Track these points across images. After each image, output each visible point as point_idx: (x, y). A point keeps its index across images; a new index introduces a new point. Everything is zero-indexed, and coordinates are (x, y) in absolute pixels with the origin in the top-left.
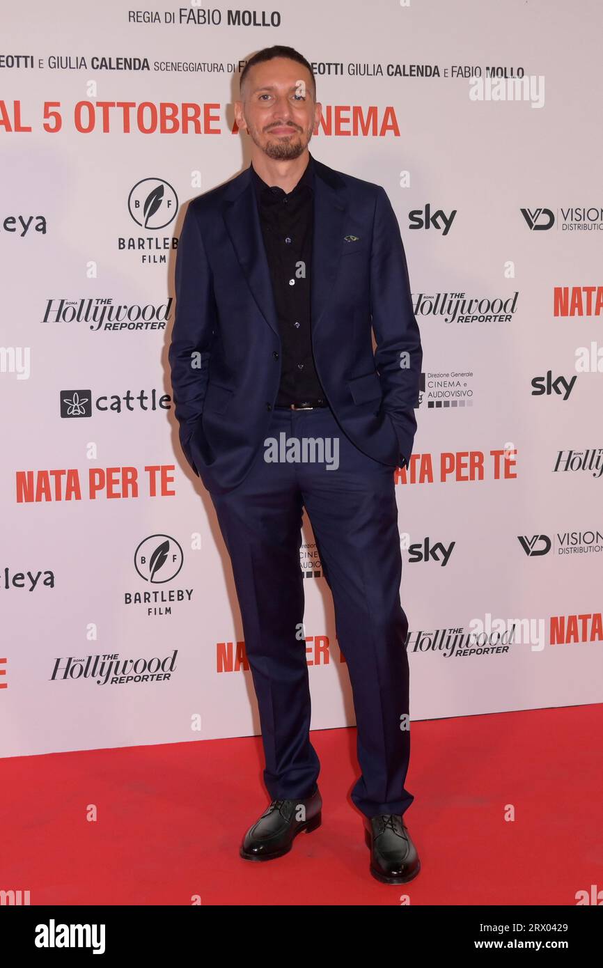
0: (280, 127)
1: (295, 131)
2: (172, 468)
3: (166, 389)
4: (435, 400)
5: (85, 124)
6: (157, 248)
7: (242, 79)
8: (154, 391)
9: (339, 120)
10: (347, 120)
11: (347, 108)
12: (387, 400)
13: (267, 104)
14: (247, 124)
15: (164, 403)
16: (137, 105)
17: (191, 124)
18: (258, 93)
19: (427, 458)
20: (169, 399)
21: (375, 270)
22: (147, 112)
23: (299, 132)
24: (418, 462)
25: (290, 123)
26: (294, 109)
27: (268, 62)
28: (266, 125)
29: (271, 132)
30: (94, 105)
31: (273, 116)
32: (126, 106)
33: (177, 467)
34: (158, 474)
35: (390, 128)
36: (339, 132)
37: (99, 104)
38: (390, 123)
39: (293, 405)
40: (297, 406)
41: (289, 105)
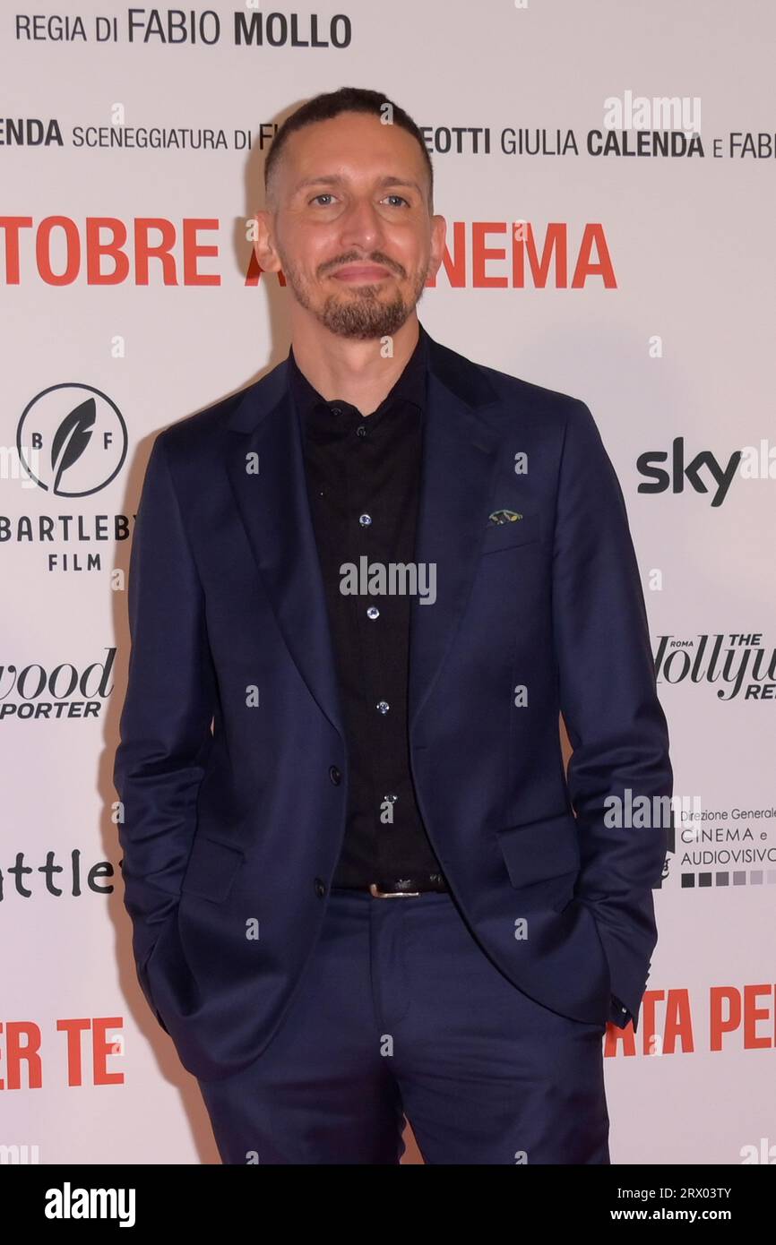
0: (355, 264)
1: (388, 275)
2: (117, 1023)
3: (106, 848)
4: (696, 870)
6: (82, 537)
7: (270, 161)
8: (76, 854)
9: (482, 254)
10: (499, 254)
11: (500, 228)
12: (589, 876)
13: (326, 214)
14: (282, 259)
15: (100, 881)
16: (36, 223)
17: (155, 265)
18: (305, 191)
19: (679, 999)
20: (109, 872)
21: (563, 588)
22: (58, 237)
23: (398, 276)
24: (661, 1008)
25: (377, 256)
26: (384, 223)
27: (329, 122)
28: (323, 260)
29: (336, 276)
31: (340, 241)
32: (13, 225)
33: (129, 1021)
34: (87, 1037)
35: (594, 270)
36: (481, 281)
38: (594, 258)
39: (374, 887)
40: (382, 889)
41: (376, 217)
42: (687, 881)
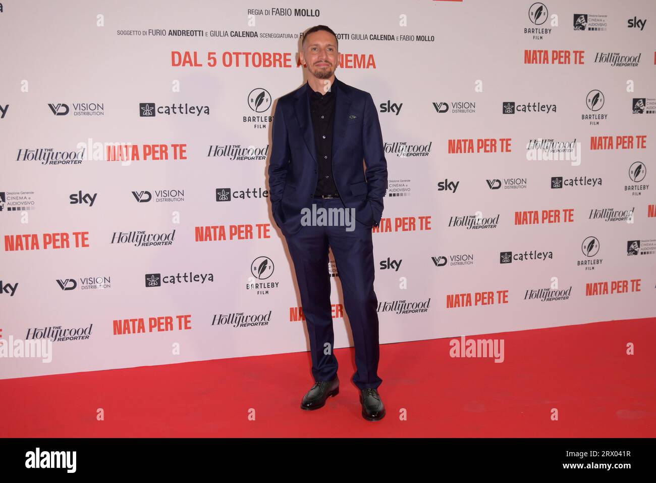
0: (321, 63)
1: (328, 65)
2: (269, 225)
3: (266, 188)
4: (393, 193)
5: (227, 63)
6: (262, 121)
7: (303, 41)
8: (260, 189)
9: (347, 61)
10: (351, 61)
11: (351, 55)
12: (370, 194)
13: (315, 52)
14: (306, 61)
15: (265, 195)
16: (252, 54)
17: (278, 63)
18: (311, 47)
19: (389, 220)
20: (267, 193)
21: (365, 133)
22: (257, 57)
23: (330, 65)
24: (385, 222)
25: (326, 61)
26: (328, 54)
27: (316, 32)
28: (315, 62)
29: (318, 65)
30: (232, 54)
31: (318, 58)
32: (247, 54)
33: (271, 225)
34: (262, 228)
35: (371, 64)
36: (347, 67)
37: (234, 53)
38: (371, 62)
39: (323, 196)
40: (325, 197)
41: (326, 52)
42: (390, 195)
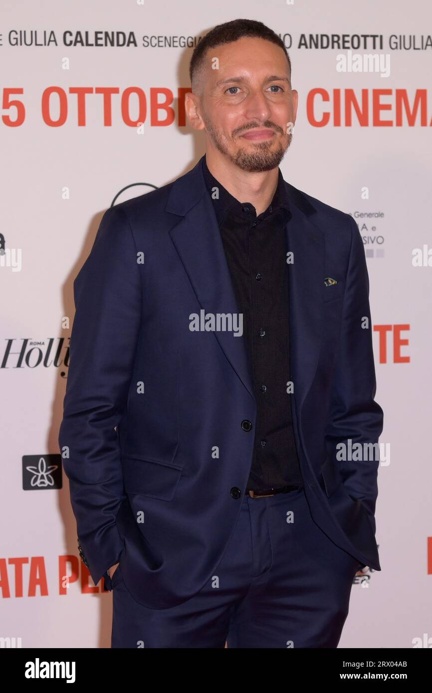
0: (255, 129)
1: (274, 134)
5: (55, 115)
7: (194, 64)
9: (378, 107)
10: (388, 107)
14: (205, 123)
18: (222, 86)
23: (279, 133)
26: (271, 104)
27: (233, 43)
28: (236, 127)
29: (244, 136)
30: (67, 91)
31: (245, 115)
36: (378, 123)
37: (72, 90)
